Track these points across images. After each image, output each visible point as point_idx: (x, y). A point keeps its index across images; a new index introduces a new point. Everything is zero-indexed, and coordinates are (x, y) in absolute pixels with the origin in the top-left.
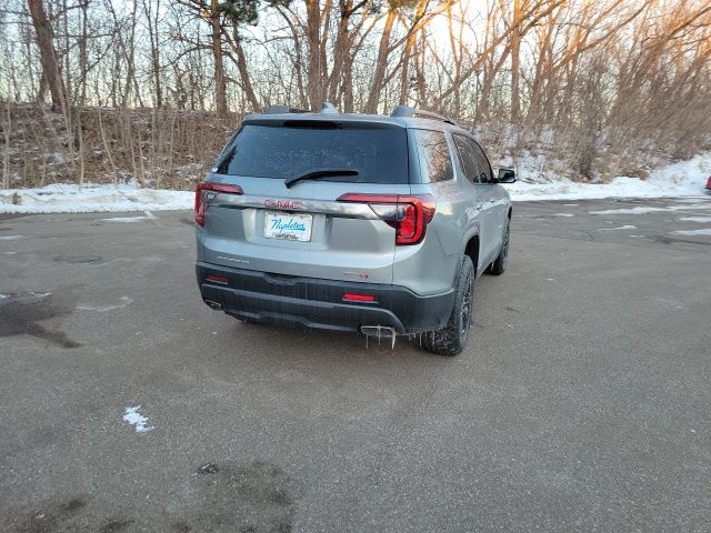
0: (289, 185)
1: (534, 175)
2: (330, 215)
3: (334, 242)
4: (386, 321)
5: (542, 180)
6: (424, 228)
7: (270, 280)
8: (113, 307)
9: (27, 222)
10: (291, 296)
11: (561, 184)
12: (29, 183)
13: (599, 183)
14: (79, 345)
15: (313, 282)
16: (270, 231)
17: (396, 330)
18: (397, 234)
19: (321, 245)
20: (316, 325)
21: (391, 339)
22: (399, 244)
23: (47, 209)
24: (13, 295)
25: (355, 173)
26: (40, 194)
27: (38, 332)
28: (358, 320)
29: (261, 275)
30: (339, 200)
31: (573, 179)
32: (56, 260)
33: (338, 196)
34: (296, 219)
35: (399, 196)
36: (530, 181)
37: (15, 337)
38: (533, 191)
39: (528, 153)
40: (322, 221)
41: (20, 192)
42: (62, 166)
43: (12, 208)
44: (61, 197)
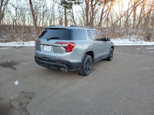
0: (48, 40)
1: (135, 40)
2: (54, 46)
3: (55, 51)
4: (64, 67)
5: (137, 41)
6: (72, 49)
7: (44, 58)
8: (27, 64)
9: (24, 48)
10: (47, 61)
11: (141, 42)
12: (27, 41)
13: (152, 41)
14: (17, 70)
15: (51, 59)
16: (45, 49)
17: (67, 69)
18: (66, 50)
19: (52, 52)
20: (52, 67)
21: (66, 71)
22: (66, 52)
23: (28, 46)
24: (12, 61)
25: (59, 38)
26: (28, 43)
27: (11, 67)
28: (59, 67)
29: (43, 57)
30: (56, 43)
31: (145, 40)
32: (24, 55)
33: (55, 42)
34: (49, 47)
35: (66, 42)
36: (133, 41)
37: (7, 68)
38: (133, 43)
39: (134, 34)
40: (53, 47)
41: (24, 42)
42: (33, 38)
43: (22, 45)
44: (31, 43)
